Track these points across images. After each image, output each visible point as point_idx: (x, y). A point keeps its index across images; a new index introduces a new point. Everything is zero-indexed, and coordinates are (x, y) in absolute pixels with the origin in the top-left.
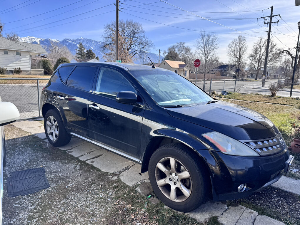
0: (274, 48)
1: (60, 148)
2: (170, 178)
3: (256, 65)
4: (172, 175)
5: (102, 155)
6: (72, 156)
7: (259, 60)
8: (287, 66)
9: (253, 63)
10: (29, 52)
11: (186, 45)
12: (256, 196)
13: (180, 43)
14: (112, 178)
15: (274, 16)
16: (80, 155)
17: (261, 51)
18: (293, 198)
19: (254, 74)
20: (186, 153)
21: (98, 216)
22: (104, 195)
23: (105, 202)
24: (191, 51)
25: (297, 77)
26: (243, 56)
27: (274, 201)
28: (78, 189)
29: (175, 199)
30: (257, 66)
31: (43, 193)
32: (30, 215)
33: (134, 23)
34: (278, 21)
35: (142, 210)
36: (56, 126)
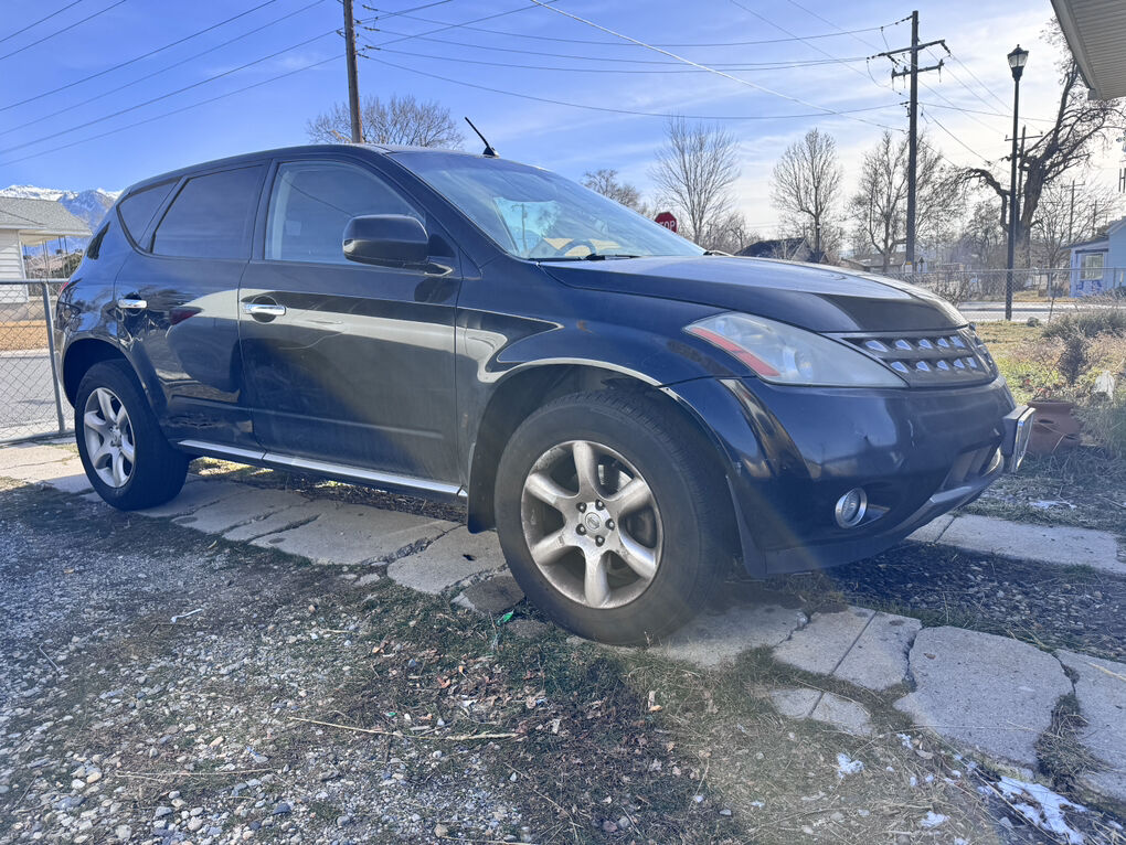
0: (936, 169)
1: (145, 514)
2: (581, 525)
3: (880, 234)
4: (583, 511)
5: (315, 518)
6: (192, 531)
7: (887, 216)
8: (986, 232)
9: (868, 228)
10: (17, 230)
11: (620, 181)
12: (910, 585)
13: (600, 173)
14: (358, 579)
15: (923, 47)
16: (227, 526)
17: (891, 183)
18: (1045, 578)
19: (876, 267)
20: (628, 410)
21: (302, 694)
22: (327, 633)
23: (332, 652)
24: (641, 202)
25: (1024, 261)
26: (831, 204)
27: (978, 593)
28: (219, 623)
29: (604, 600)
30: (883, 235)
31: (72, 648)
32: (17, 716)
33: (419, 107)
34: (941, 64)
35: (480, 659)
36: (125, 427)
